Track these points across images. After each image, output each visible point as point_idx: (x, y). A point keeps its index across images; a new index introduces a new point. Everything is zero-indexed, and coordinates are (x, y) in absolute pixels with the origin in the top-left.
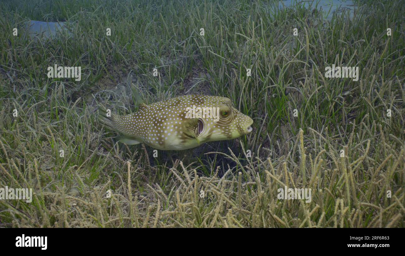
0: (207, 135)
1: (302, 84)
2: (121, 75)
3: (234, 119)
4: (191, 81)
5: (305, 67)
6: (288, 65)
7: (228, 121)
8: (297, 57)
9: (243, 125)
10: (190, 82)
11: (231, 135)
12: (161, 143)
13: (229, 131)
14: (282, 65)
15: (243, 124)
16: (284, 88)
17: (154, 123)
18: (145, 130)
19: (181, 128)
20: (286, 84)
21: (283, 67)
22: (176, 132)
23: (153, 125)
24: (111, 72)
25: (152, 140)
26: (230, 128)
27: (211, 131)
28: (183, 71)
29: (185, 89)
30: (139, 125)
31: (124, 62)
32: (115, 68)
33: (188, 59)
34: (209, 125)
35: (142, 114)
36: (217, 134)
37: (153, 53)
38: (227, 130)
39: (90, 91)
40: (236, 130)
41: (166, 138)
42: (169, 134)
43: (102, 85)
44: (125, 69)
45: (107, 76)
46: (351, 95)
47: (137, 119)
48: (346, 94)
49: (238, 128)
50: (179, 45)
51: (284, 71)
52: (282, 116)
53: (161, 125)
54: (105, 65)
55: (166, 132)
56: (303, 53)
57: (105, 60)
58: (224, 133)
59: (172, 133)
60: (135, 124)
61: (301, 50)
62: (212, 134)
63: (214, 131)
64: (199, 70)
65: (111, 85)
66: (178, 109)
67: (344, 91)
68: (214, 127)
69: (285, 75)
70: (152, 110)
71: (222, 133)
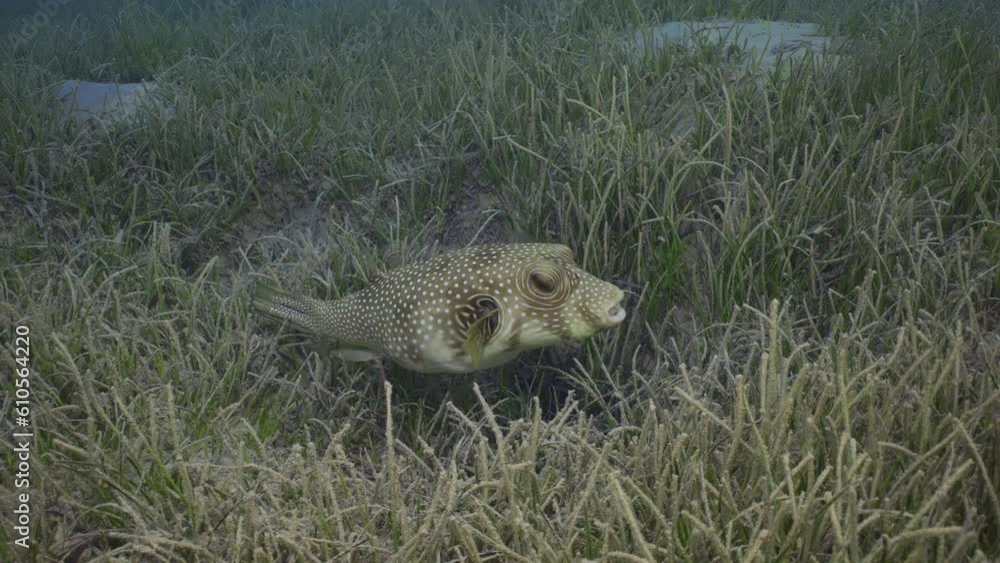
0: (510, 336)
1: (720, 212)
2: (292, 205)
3: (571, 293)
4: (458, 212)
5: (723, 174)
6: (684, 171)
7: (557, 298)
8: (705, 155)
9: (595, 306)
10: (456, 215)
11: (568, 331)
12: (415, 357)
13: (561, 322)
14: (672, 173)
15: (594, 302)
16: (678, 222)
17: (395, 312)
18: (380, 328)
19: (449, 323)
20: (680, 213)
21: (675, 176)
22: (441, 332)
23: (394, 317)
24: (267, 197)
25: (395, 351)
26: (562, 315)
27: (517, 325)
28: (440, 192)
29: (445, 232)
30: (368, 318)
31: (298, 174)
32: (278, 188)
33: (450, 162)
34: (510, 311)
35: (373, 292)
36: (533, 330)
37: (367, 150)
38: (556, 320)
39: (221, 243)
40: (578, 318)
41: (422, 346)
42: (426, 337)
43: (246, 228)
44: (301, 191)
45: (259, 207)
46: (826, 234)
47: (364, 305)
48: (818, 230)
49: (583, 313)
50: (429, 131)
51: (676, 185)
52: (673, 285)
53: (409, 316)
54: (255, 182)
55: (419, 331)
56: (718, 144)
57: (253, 171)
58: (549, 328)
59: (432, 334)
60: (361, 315)
61: (712, 138)
62: (520, 332)
63: (525, 326)
64: (475, 188)
65: (269, 227)
66: (442, 279)
67: (812, 224)
68: (524, 315)
69: (678, 194)
70: (392, 282)
71: (545, 328)
